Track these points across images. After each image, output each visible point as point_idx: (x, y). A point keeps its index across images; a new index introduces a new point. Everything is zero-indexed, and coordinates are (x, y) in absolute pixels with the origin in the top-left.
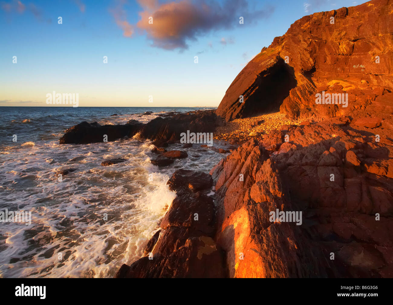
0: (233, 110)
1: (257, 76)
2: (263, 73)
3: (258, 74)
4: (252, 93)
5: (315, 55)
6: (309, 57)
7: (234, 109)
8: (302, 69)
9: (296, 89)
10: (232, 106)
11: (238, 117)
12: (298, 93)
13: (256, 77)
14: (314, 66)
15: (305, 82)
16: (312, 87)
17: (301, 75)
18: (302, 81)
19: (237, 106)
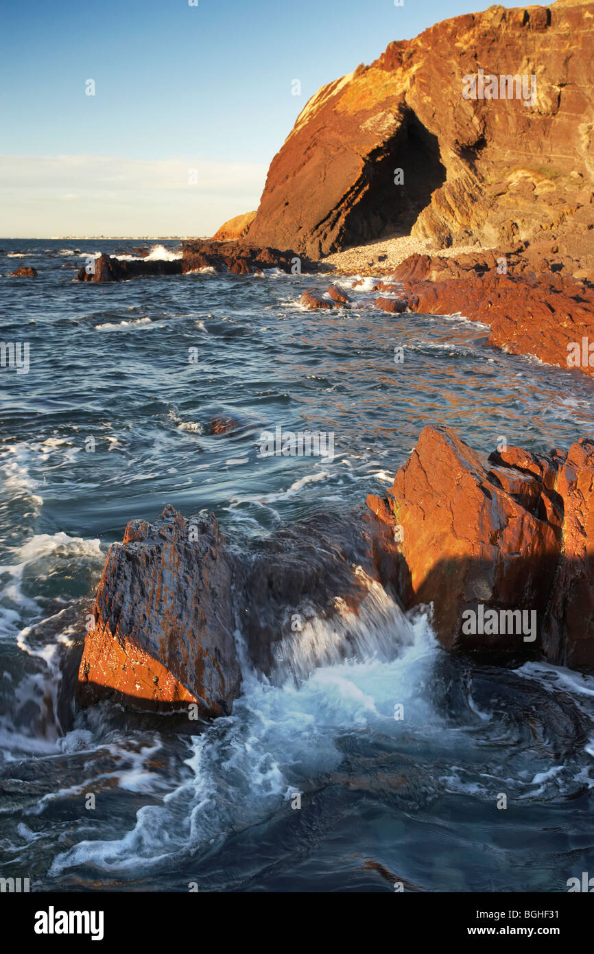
0: (322, 237)
1: (364, 159)
2: (375, 153)
3: (364, 155)
4: (358, 200)
5: (484, 109)
6: (472, 114)
7: (323, 234)
8: (457, 142)
9: (444, 189)
10: (317, 227)
11: (333, 250)
12: (449, 199)
13: (363, 163)
14: (482, 135)
15: (463, 172)
16: (477, 186)
17: (455, 155)
18: (456, 170)
19: (329, 228)
